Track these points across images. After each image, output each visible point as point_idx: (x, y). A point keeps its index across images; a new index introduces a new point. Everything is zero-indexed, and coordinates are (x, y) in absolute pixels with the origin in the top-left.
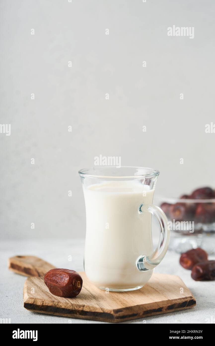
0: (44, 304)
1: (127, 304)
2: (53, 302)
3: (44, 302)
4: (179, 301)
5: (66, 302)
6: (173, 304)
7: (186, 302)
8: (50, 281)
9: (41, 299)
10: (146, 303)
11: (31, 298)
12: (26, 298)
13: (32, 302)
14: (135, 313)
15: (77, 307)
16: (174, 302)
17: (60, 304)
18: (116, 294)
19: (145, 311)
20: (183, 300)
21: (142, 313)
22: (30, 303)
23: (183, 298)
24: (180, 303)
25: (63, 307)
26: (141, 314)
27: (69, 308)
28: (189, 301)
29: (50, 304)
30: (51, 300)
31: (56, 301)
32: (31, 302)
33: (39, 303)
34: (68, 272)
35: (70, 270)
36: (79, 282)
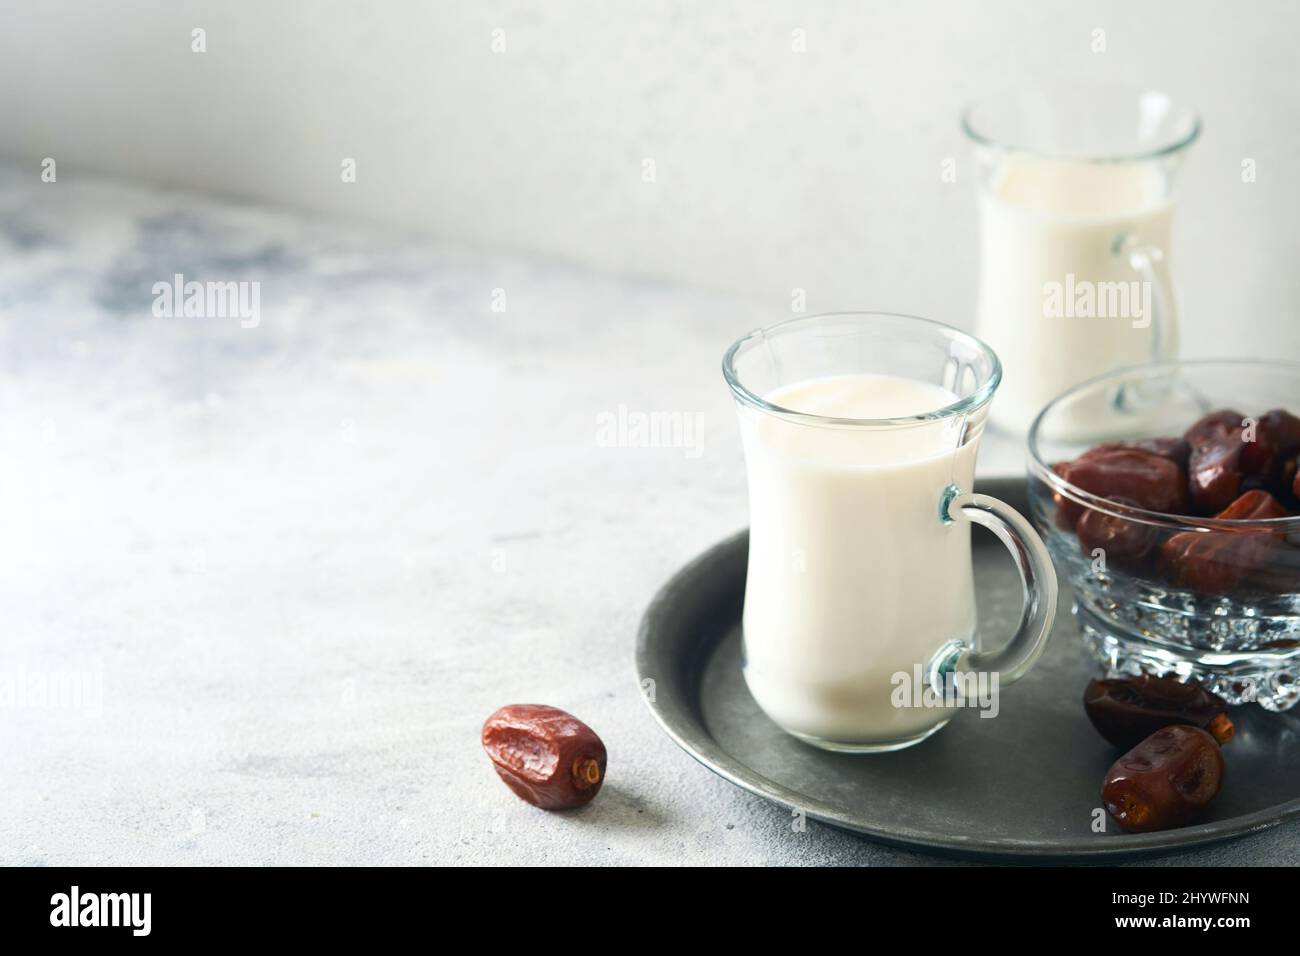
8: (503, 756)
34: (557, 734)
35: (565, 722)
36: (594, 763)
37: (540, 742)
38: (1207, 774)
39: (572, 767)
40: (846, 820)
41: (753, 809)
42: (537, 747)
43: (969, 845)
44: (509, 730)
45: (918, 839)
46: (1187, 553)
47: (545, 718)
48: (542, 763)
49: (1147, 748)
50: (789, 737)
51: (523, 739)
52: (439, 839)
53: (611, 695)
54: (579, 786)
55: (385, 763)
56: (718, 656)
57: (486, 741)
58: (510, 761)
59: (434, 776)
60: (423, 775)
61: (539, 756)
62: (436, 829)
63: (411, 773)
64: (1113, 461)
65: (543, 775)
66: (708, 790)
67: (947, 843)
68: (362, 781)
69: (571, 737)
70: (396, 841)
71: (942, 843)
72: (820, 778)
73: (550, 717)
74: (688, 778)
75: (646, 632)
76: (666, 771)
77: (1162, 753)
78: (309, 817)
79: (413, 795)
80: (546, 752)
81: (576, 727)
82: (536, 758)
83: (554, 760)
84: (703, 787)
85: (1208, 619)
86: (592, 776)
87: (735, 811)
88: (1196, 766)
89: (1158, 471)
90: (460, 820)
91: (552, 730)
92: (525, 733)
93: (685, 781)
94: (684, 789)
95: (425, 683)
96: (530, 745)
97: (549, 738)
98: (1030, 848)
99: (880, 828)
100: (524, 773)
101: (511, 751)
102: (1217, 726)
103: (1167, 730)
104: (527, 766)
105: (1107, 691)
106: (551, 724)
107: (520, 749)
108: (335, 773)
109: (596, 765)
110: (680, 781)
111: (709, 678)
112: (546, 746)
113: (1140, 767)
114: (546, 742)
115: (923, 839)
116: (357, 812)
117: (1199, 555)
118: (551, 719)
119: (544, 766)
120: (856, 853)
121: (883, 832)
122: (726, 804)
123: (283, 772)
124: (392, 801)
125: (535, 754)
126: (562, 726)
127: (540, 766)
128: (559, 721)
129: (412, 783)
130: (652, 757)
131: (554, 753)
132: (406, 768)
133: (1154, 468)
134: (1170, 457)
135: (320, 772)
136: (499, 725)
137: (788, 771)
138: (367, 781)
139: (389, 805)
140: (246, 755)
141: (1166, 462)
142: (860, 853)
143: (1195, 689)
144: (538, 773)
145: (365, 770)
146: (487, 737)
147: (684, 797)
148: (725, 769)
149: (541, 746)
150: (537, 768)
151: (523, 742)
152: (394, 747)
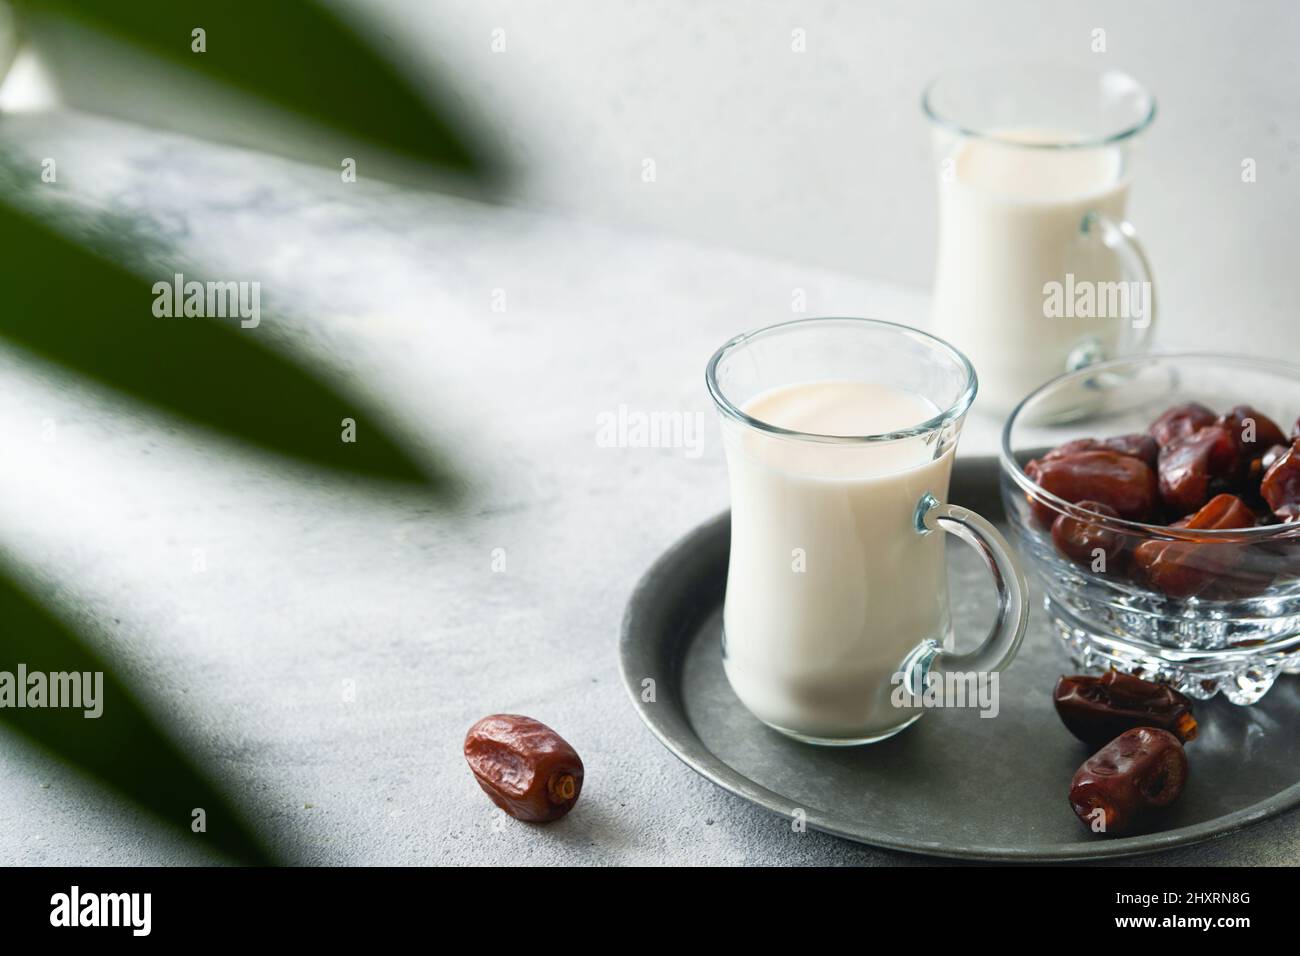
34: (535, 750)
35: (544, 737)
36: (570, 780)
37: (517, 756)
38: (1172, 777)
39: (547, 783)
40: (822, 823)
41: (732, 803)
42: (515, 761)
43: (941, 851)
44: (489, 742)
45: (891, 844)
46: (1159, 559)
47: (525, 732)
48: (519, 777)
49: (1113, 749)
50: (767, 728)
51: (502, 752)
52: (428, 832)
53: (595, 681)
54: (555, 801)
55: (376, 751)
56: (699, 641)
57: (468, 752)
58: (489, 773)
59: (424, 765)
60: (413, 764)
61: (516, 770)
62: (426, 822)
63: (400, 762)
64: (1085, 462)
65: (520, 789)
66: (688, 783)
67: (920, 849)
68: (353, 770)
69: (549, 754)
70: (387, 834)
71: (915, 848)
72: (797, 773)
73: (531, 731)
74: (669, 770)
75: (629, 621)
76: (648, 762)
77: (1128, 756)
78: (303, 807)
79: (403, 785)
80: (523, 767)
81: (554, 743)
82: (513, 771)
83: (530, 776)
84: (684, 779)
85: (1178, 621)
86: (567, 791)
87: (714, 805)
88: (1160, 769)
89: (1128, 472)
90: (448, 813)
91: (531, 745)
92: (504, 746)
93: (666, 774)
94: (665, 782)
95: (414, 666)
96: (509, 758)
97: (526, 754)
98: (999, 855)
99: (854, 832)
100: (503, 786)
101: (491, 763)
102: (1181, 725)
103: (1133, 731)
104: (504, 779)
105: (1075, 689)
106: (530, 740)
107: (499, 762)
108: (327, 761)
109: (572, 781)
110: (662, 774)
111: (691, 664)
112: (523, 761)
113: (1107, 771)
114: (523, 757)
115: (897, 845)
116: (349, 803)
117: (1171, 561)
118: (530, 734)
119: (520, 781)
120: (832, 851)
121: (857, 837)
122: (706, 798)
123: (277, 760)
124: (384, 791)
125: (513, 767)
126: (540, 741)
127: (517, 780)
128: (537, 736)
129: (402, 772)
130: (635, 747)
131: (530, 769)
132: (397, 756)
133: (1125, 469)
134: (1139, 457)
135: (314, 761)
136: (480, 736)
137: (766, 763)
138: (360, 770)
139: (380, 796)
140: (241, 741)
141: (1135, 461)
142: (835, 851)
143: (1161, 688)
144: (514, 787)
145: (356, 758)
146: (468, 747)
147: (665, 789)
148: (705, 768)
149: (518, 760)
150: (514, 782)
151: (502, 755)
152: (384, 733)
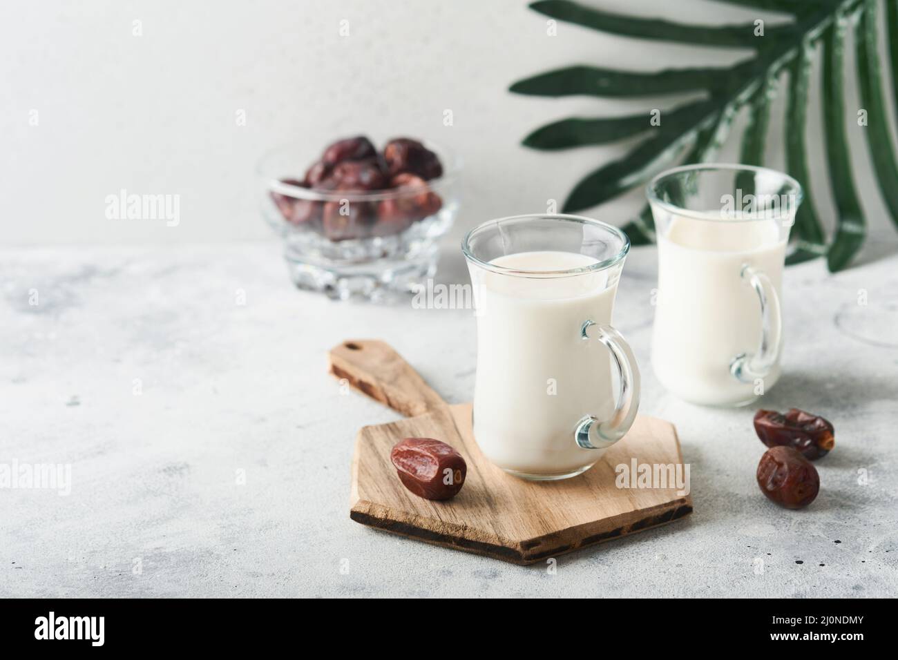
0: (389, 517)
1: (552, 523)
2: (407, 513)
3: (390, 512)
4: (658, 512)
5: (432, 516)
6: (644, 518)
7: (672, 511)
8: (403, 467)
9: (383, 506)
10: (589, 521)
11: (365, 502)
12: (354, 500)
13: (366, 511)
14: (565, 545)
15: (452, 531)
16: (646, 515)
17: (421, 521)
18: (534, 486)
19: (586, 539)
20: (665, 508)
21: (580, 543)
22: (362, 511)
23: (666, 505)
24: (657, 517)
25: (425, 527)
26: (577, 545)
27: (437, 531)
28: (677, 508)
29: (401, 518)
30: (403, 510)
31: (412, 512)
32: (364, 509)
33: (380, 514)
34: (438, 453)
35: (442, 447)
37: (426, 458)
42: (425, 461)
44: (408, 451)
47: (429, 445)
51: (417, 456)
58: (407, 469)
61: (426, 466)
65: (429, 478)
69: (446, 455)
73: (433, 444)
81: (448, 450)
83: (435, 468)
86: (457, 479)
91: (434, 451)
92: (418, 453)
96: (421, 460)
97: (432, 456)
100: (416, 477)
104: (418, 472)
106: (434, 448)
107: (415, 462)
109: (460, 472)
112: (430, 460)
119: (429, 472)
126: (441, 449)
128: (438, 446)
131: (435, 465)
136: (402, 449)
144: (425, 477)
146: (394, 456)
150: (425, 474)
